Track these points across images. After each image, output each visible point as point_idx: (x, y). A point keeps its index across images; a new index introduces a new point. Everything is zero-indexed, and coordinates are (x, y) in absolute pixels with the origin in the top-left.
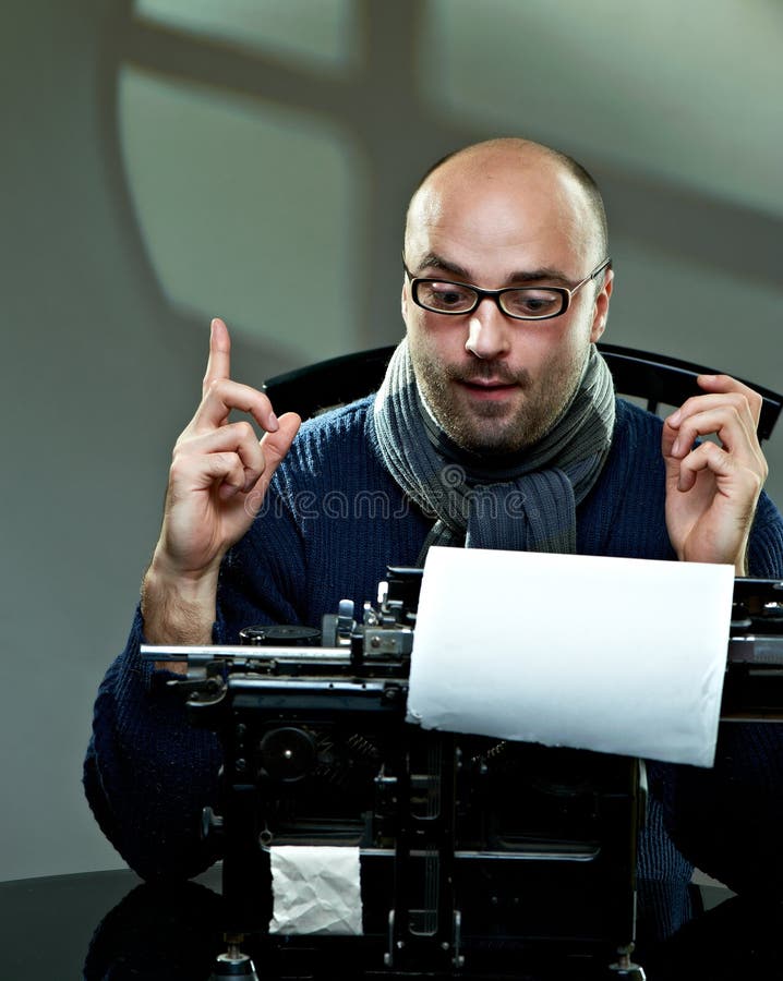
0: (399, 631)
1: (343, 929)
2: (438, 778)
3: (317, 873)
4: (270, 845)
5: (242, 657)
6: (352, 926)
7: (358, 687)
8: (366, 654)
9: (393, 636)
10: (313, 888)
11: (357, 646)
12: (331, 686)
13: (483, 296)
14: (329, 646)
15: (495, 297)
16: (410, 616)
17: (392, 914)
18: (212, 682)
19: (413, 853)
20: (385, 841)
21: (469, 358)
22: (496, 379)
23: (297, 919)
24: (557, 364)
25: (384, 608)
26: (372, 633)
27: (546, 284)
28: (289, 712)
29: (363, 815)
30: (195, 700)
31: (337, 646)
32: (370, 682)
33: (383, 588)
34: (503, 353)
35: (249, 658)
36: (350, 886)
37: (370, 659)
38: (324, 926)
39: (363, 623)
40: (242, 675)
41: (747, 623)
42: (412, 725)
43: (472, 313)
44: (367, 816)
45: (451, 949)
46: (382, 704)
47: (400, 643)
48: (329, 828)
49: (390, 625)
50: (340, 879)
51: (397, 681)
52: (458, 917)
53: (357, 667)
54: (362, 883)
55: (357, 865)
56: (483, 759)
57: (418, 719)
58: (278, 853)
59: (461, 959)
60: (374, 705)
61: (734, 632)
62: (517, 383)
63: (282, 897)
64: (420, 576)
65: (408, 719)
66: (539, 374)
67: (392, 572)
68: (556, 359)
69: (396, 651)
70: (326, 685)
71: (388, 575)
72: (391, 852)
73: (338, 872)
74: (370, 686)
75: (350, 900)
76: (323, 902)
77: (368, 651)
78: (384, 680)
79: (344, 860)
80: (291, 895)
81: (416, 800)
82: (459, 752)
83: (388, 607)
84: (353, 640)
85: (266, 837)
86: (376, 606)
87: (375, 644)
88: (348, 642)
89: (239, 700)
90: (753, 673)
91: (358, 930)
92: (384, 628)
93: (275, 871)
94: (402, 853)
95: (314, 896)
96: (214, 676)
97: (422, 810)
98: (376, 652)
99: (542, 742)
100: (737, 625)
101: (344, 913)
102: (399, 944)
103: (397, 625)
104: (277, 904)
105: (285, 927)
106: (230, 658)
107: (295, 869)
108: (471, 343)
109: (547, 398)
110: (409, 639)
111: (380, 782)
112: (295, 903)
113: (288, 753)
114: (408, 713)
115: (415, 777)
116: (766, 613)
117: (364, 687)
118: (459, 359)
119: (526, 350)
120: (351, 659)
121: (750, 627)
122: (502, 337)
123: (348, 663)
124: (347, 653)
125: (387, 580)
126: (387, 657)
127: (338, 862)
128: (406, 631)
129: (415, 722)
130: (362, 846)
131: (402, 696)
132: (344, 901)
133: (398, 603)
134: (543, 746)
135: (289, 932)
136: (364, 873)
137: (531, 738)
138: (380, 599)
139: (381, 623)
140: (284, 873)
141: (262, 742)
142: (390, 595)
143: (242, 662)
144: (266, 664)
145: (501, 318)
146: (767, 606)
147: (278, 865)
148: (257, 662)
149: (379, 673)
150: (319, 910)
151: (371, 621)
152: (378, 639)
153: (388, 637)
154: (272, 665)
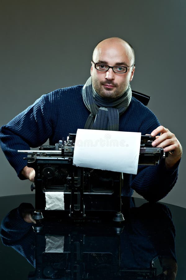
1: (61, 209)
2: (80, 178)
3: (55, 197)
4: (45, 192)
5: (39, 153)
6: (62, 208)
7: (63, 159)
10: (54, 200)
11: (63, 150)
12: (58, 158)
13: (110, 67)
14: (57, 150)
15: (112, 68)
16: (74, 144)
17: (70, 206)
18: (32, 158)
19: (75, 193)
20: (69, 190)
21: (106, 80)
22: (111, 85)
23: (51, 207)
24: (123, 83)
25: (68, 142)
26: (66, 147)
27: (123, 66)
28: (49, 164)
29: (64, 185)
30: (29, 162)
31: (59, 150)
33: (68, 138)
34: (113, 79)
35: (40, 153)
36: (62, 200)
37: (65, 153)
38: (57, 208)
39: (64, 145)
40: (39, 156)
41: (144, 145)
42: (74, 166)
43: (107, 71)
44: (65, 185)
45: (83, 213)
46: (68, 162)
47: (72, 150)
48: (57, 188)
49: (70, 146)
50: (60, 198)
51: (71, 157)
52: (84, 206)
53: (63, 155)
54: (64, 199)
55: (63, 196)
56: (89, 173)
58: (47, 193)
59: (85, 215)
60: (67, 162)
61: (141, 147)
62: (115, 86)
63: (48, 202)
64: (75, 135)
65: (73, 164)
66: (120, 84)
67: (70, 135)
68: (124, 82)
69: (71, 151)
70: (56, 158)
72: (70, 193)
73: (59, 197)
74: (66, 159)
75: (62, 203)
76: (56, 203)
77: (65, 151)
78: (68, 157)
79: (61, 195)
80: (50, 202)
81: (75, 182)
82: (84, 172)
83: (69, 142)
84: (62, 149)
85: (44, 190)
86: (67, 142)
87: (67, 150)
88: (61, 149)
89: (39, 162)
90: (145, 155)
91: (64, 209)
93: (46, 197)
94: (73, 193)
95: (54, 202)
97: (77, 184)
98: (67, 151)
99: (101, 169)
100: (142, 145)
101: (61, 206)
102: (72, 212)
104: (46, 204)
105: (48, 209)
106: (36, 153)
107: (50, 196)
108: (107, 77)
109: (121, 90)
110: (73, 149)
111: (68, 178)
112: (50, 204)
113: (49, 172)
115: (75, 177)
116: (148, 143)
118: (104, 80)
119: (118, 79)
120: (62, 153)
122: (113, 76)
123: (61, 154)
124: (61, 151)
125: (69, 136)
126: (69, 152)
127: (59, 195)
128: (73, 147)
130: (64, 192)
131: (72, 160)
132: (61, 203)
133: (71, 141)
134: (101, 170)
135: (49, 210)
136: (65, 197)
137: (99, 168)
138: (68, 140)
139: (68, 145)
140: (48, 197)
141: (43, 170)
142: (69, 139)
143: (39, 154)
144: (44, 154)
145: (113, 72)
146: (148, 141)
147: (47, 196)
148: (42, 154)
149: (67, 156)
150: (55, 205)
151: (66, 145)
153: (69, 148)
154: (45, 154)
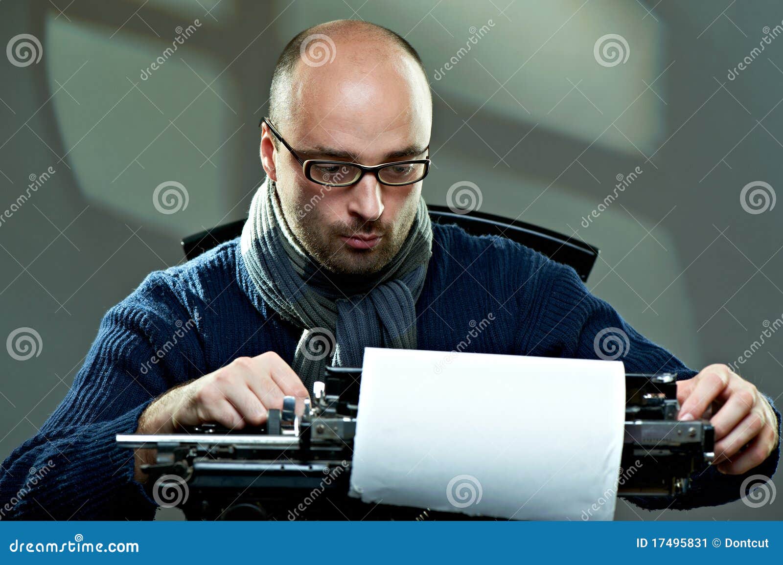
0: (340, 420)
5: (204, 444)
7: (306, 468)
8: (312, 440)
9: (335, 424)
11: (304, 433)
12: (283, 468)
14: (274, 434)
15: (374, 172)
16: (350, 406)
18: (179, 466)
25: (323, 402)
26: (317, 422)
32: (314, 464)
33: (320, 385)
35: (211, 445)
37: (315, 444)
40: (206, 459)
41: (636, 410)
43: (354, 184)
47: (341, 430)
49: (331, 415)
51: (340, 463)
53: (304, 452)
57: (359, 494)
65: (350, 494)
67: (330, 372)
69: (339, 437)
70: (278, 467)
71: (326, 374)
74: (316, 467)
77: (315, 437)
78: (328, 462)
83: (327, 401)
84: (301, 428)
86: (315, 401)
87: (320, 431)
92: (327, 418)
96: (181, 460)
98: (321, 438)
99: (465, 512)
100: (630, 410)
103: (337, 415)
106: (193, 445)
110: (352, 427)
114: (351, 488)
116: (645, 403)
117: (311, 468)
120: (299, 445)
121: (639, 413)
123: (297, 448)
124: (296, 439)
125: (323, 379)
126: (328, 442)
128: (349, 420)
129: (357, 496)
131: (346, 475)
133: (337, 397)
134: (465, 515)
138: (318, 395)
139: (323, 414)
142: (327, 391)
143: (204, 448)
144: (225, 450)
146: (646, 397)
148: (218, 449)
149: (323, 456)
152: (322, 426)
153: (332, 425)
154: (231, 450)
